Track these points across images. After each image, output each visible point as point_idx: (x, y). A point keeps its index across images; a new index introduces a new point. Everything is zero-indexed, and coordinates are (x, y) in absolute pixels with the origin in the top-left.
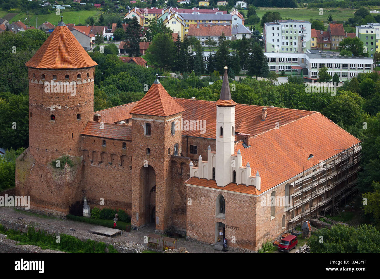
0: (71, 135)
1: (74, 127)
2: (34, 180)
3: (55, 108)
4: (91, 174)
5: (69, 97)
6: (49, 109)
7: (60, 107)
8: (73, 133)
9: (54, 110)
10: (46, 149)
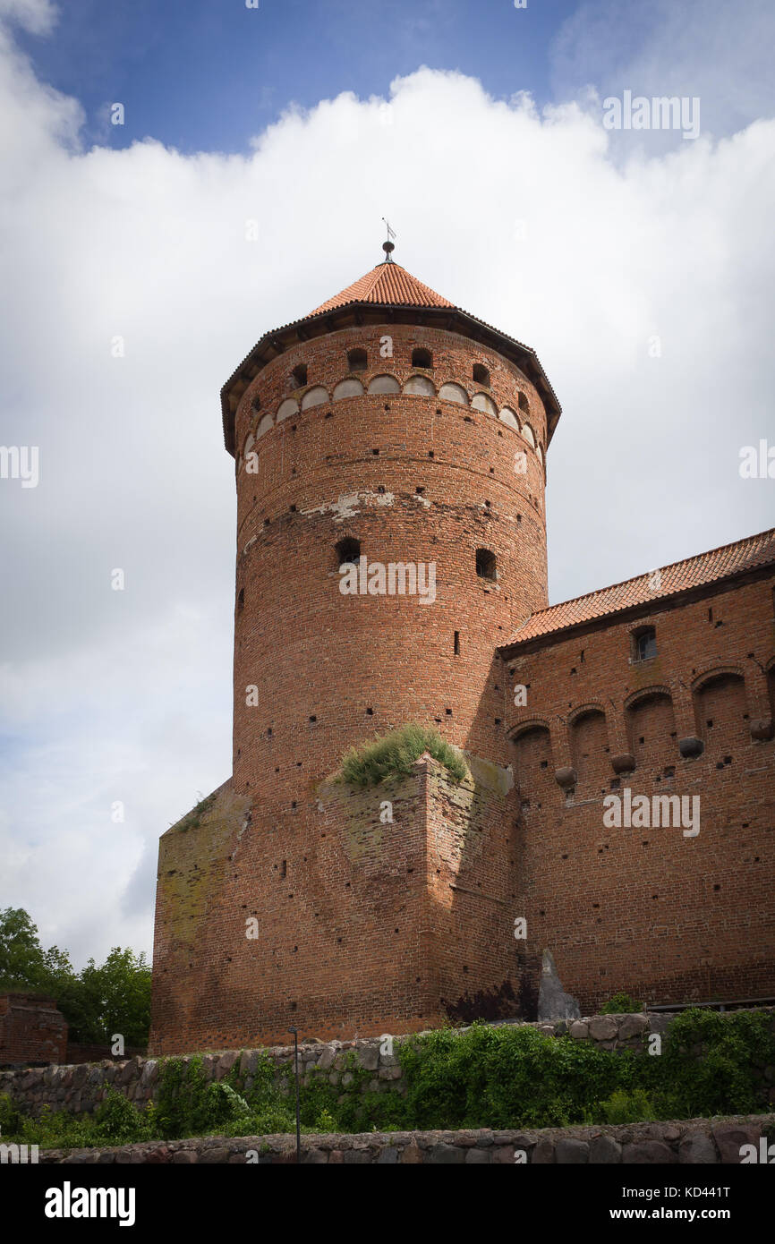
0: (449, 638)
1: (464, 603)
2: (245, 907)
3: (361, 506)
4: (565, 857)
5: (431, 454)
6: (330, 514)
7: (387, 499)
8: (456, 634)
9: (353, 514)
10: (313, 719)
